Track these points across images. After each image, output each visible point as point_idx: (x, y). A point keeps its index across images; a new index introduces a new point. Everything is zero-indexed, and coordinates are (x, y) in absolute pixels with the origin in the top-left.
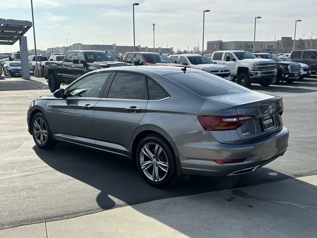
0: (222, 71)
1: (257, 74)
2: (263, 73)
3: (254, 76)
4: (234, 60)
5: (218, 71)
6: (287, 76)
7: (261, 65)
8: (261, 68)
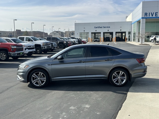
0: (32, 46)
1: (45, 47)
2: (47, 47)
3: (44, 48)
4: (32, 41)
5: (31, 46)
6: (53, 48)
7: (46, 43)
8: (46, 45)
